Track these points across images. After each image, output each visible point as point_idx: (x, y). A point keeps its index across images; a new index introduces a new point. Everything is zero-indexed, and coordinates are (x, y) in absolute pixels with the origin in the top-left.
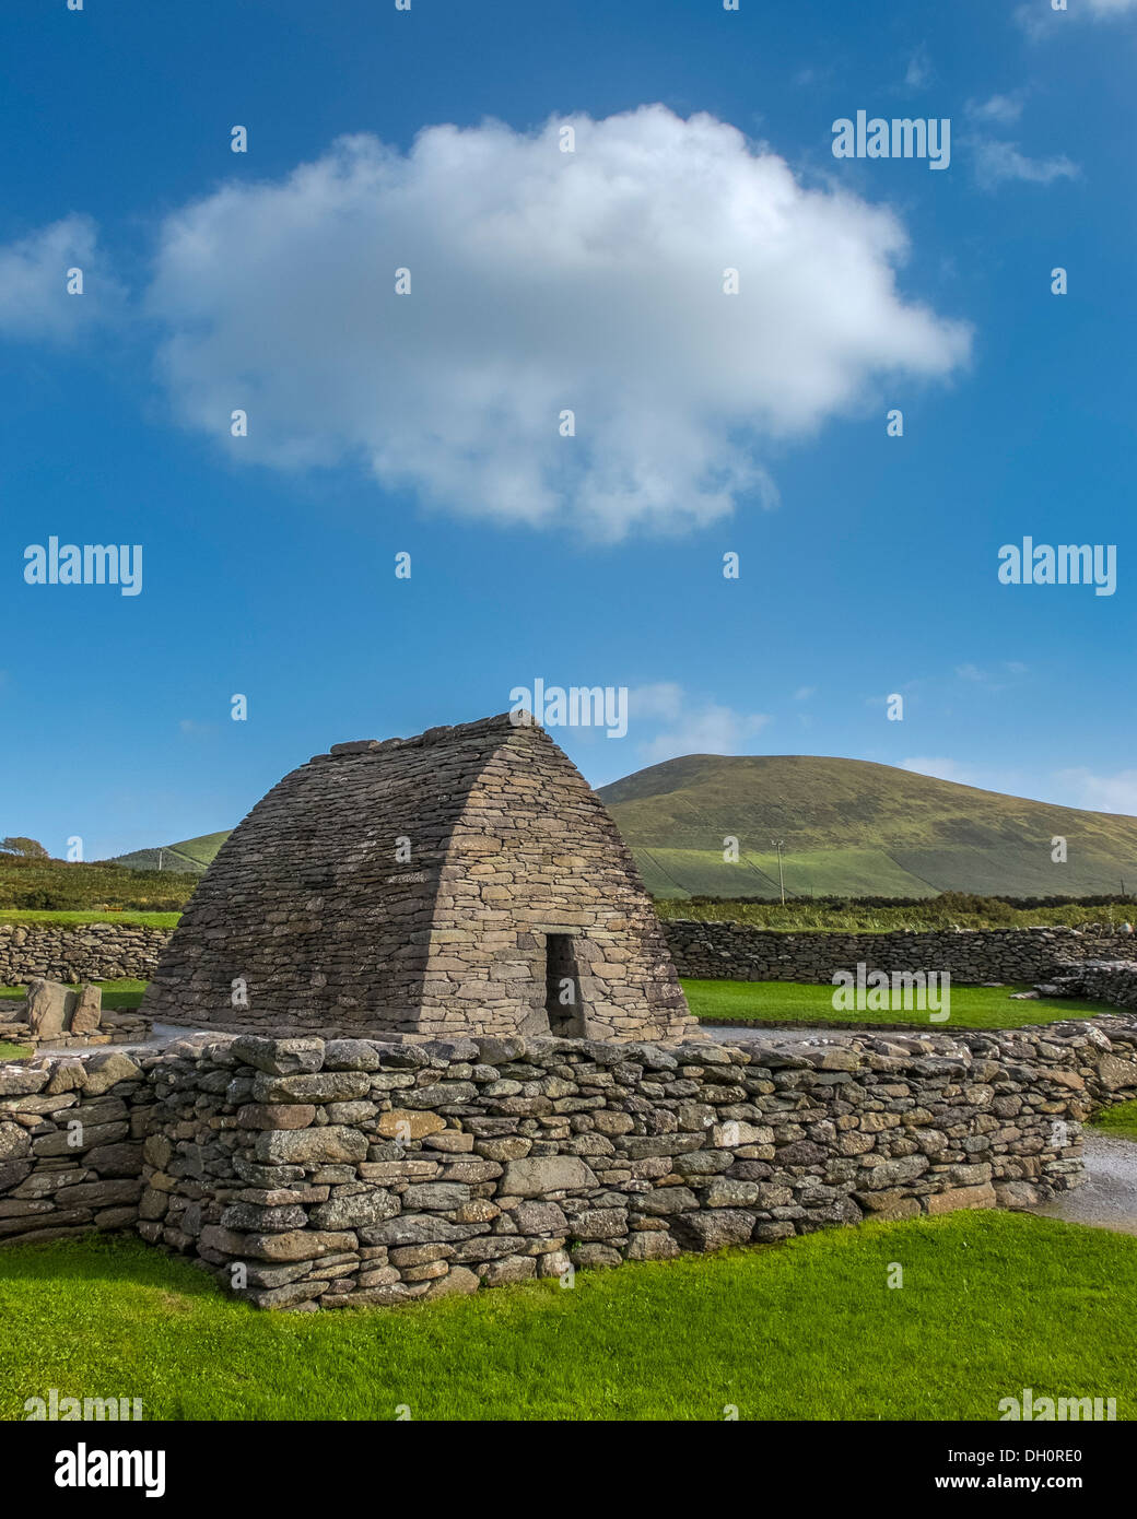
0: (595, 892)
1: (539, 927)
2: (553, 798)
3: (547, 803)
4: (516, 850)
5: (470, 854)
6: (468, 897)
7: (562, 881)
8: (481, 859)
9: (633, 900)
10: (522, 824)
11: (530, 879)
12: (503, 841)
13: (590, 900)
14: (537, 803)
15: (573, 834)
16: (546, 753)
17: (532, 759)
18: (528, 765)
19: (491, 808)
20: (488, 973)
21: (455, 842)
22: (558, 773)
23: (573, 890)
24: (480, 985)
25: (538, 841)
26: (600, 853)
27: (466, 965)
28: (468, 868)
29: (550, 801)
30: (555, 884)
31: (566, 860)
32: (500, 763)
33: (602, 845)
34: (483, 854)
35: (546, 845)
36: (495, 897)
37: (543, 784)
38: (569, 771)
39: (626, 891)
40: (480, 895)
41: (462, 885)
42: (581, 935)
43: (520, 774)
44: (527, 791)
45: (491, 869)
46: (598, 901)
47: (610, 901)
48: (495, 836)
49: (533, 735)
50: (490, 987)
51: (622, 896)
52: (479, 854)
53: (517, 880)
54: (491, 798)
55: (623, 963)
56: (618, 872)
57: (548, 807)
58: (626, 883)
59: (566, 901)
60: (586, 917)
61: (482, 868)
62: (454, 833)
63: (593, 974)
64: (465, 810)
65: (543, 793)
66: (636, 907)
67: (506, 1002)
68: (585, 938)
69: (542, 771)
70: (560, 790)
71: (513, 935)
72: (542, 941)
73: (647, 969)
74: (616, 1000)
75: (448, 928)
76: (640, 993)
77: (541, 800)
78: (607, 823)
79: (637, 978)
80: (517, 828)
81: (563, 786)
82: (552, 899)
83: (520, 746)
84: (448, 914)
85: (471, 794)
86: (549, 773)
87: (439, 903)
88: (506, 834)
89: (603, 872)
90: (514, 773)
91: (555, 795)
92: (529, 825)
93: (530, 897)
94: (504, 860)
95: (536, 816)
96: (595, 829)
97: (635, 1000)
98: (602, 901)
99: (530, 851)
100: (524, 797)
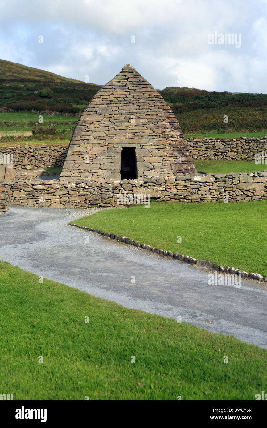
0: (150, 131)
1: (119, 145)
2: (134, 98)
4: (111, 118)
5: (88, 121)
6: (86, 136)
7: (132, 128)
8: (93, 123)
9: (171, 133)
10: (115, 109)
11: (116, 129)
12: (105, 116)
13: (146, 134)
15: (142, 111)
16: (134, 80)
17: (127, 84)
18: (123, 86)
19: (102, 104)
20: (93, 161)
21: (83, 118)
23: (138, 131)
24: (88, 165)
25: (122, 115)
26: (155, 117)
27: (83, 159)
28: (87, 126)
29: (132, 99)
30: (129, 129)
31: (136, 120)
32: (109, 87)
34: (94, 121)
35: (126, 116)
36: (99, 135)
37: (129, 93)
39: (168, 130)
40: (92, 135)
41: (83, 132)
42: (140, 147)
43: (119, 90)
44: (120, 96)
45: (98, 126)
46: (150, 135)
47: (158, 134)
48: (101, 114)
49: (129, 74)
50: (92, 166)
51: (165, 132)
53: (110, 129)
54: (102, 101)
55: (161, 157)
56: (165, 123)
57: (130, 101)
58: (169, 127)
59: (134, 135)
60: (144, 140)
61: (93, 126)
62: (83, 114)
63: (145, 161)
64: (88, 106)
65: (129, 96)
66: (173, 136)
67: (99, 171)
68: (142, 148)
69: (130, 88)
70: (138, 94)
71: (105, 148)
72: (120, 150)
73: (175, 158)
74: (155, 170)
75: (76, 147)
76: (170, 167)
77: (126, 99)
79: (168, 162)
80: (112, 111)
82: (126, 135)
83: (122, 79)
84: (77, 142)
85: (93, 100)
86: (134, 88)
87: (74, 139)
88: (106, 113)
89: (156, 123)
90: (116, 90)
91: (134, 96)
92: (119, 109)
93: (115, 135)
94: (104, 122)
95: (123, 105)
96: (154, 107)
97: (165, 170)
98: (153, 134)
99: (117, 118)
100: (118, 99)
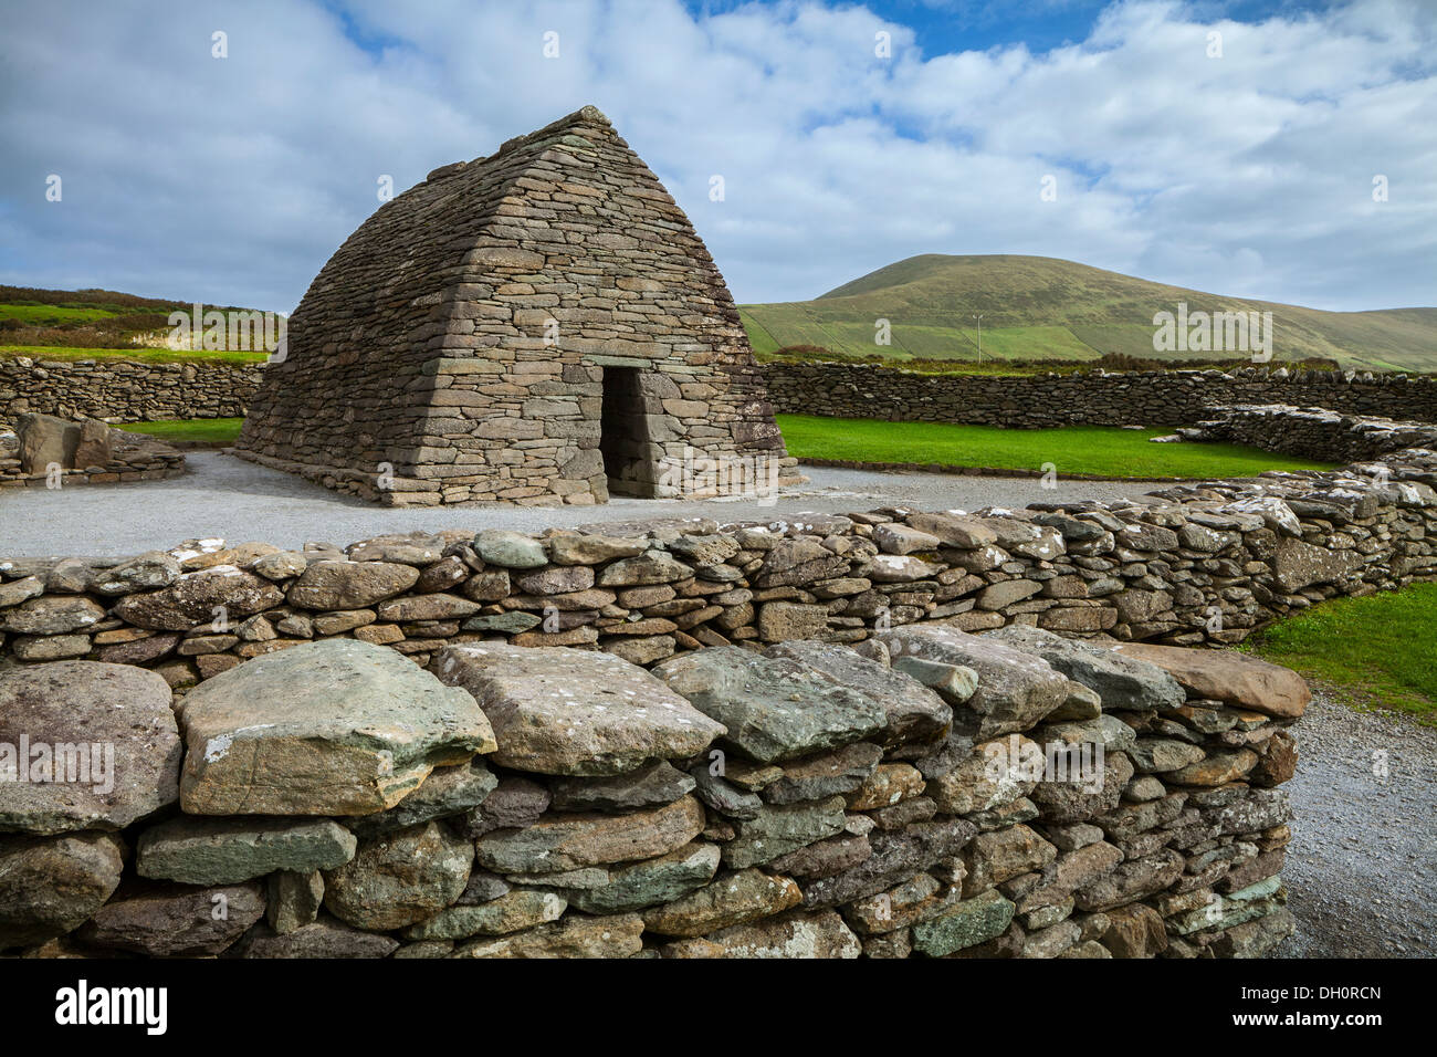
0: (673, 321)
1: (594, 358)
2: (621, 211)
3: (612, 216)
4: (564, 268)
5: (498, 270)
6: (494, 321)
7: (627, 307)
8: (514, 277)
9: (723, 331)
10: (573, 238)
11: (583, 302)
12: (547, 257)
13: (664, 329)
14: (599, 216)
15: (646, 255)
16: (616, 158)
17: (596, 165)
18: (589, 170)
19: (532, 218)
20: (521, 410)
21: (478, 255)
22: (631, 183)
23: (642, 318)
24: (508, 423)
25: (596, 260)
26: (681, 278)
27: (487, 400)
28: (495, 287)
29: (616, 214)
30: (619, 310)
31: (635, 283)
32: (550, 166)
33: (685, 268)
34: (517, 271)
35: (608, 265)
36: (531, 321)
37: (609, 194)
38: (647, 182)
39: (714, 321)
40: (512, 319)
41: (485, 307)
42: (651, 368)
43: (578, 180)
44: (585, 200)
45: (529, 289)
46: (676, 331)
47: (692, 332)
48: (536, 251)
49: (599, 136)
50: (521, 424)
51: (708, 326)
52: (512, 271)
53: (565, 303)
54: (534, 206)
55: (705, 400)
56: (704, 300)
57: (613, 221)
58: (716, 313)
59: (633, 330)
60: (659, 349)
61: (515, 288)
62: (479, 244)
63: (666, 412)
64: (494, 218)
65: (608, 204)
66: (726, 340)
67: (545, 442)
68: (656, 372)
69: (609, 179)
70: (632, 202)
71: (557, 367)
72: (598, 375)
73: (736, 407)
74: (693, 441)
75: (464, 356)
76: (726, 433)
77: (603, 212)
78: (694, 243)
79: (723, 417)
80: (567, 243)
81: (639, 199)
82: (613, 327)
83: (581, 147)
84: (465, 340)
85: (505, 200)
86: (618, 182)
87: (453, 326)
88: (551, 249)
89: (684, 299)
90: (570, 179)
91: (624, 207)
92: (585, 240)
93: (583, 324)
94: (547, 280)
95: (596, 230)
96: (677, 250)
97: (718, 440)
98: (681, 331)
99: (585, 270)
100: (580, 207)
